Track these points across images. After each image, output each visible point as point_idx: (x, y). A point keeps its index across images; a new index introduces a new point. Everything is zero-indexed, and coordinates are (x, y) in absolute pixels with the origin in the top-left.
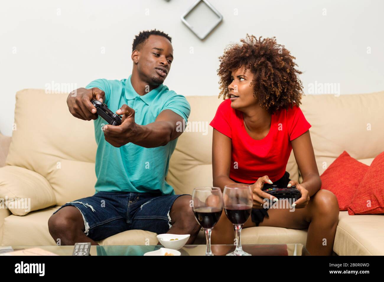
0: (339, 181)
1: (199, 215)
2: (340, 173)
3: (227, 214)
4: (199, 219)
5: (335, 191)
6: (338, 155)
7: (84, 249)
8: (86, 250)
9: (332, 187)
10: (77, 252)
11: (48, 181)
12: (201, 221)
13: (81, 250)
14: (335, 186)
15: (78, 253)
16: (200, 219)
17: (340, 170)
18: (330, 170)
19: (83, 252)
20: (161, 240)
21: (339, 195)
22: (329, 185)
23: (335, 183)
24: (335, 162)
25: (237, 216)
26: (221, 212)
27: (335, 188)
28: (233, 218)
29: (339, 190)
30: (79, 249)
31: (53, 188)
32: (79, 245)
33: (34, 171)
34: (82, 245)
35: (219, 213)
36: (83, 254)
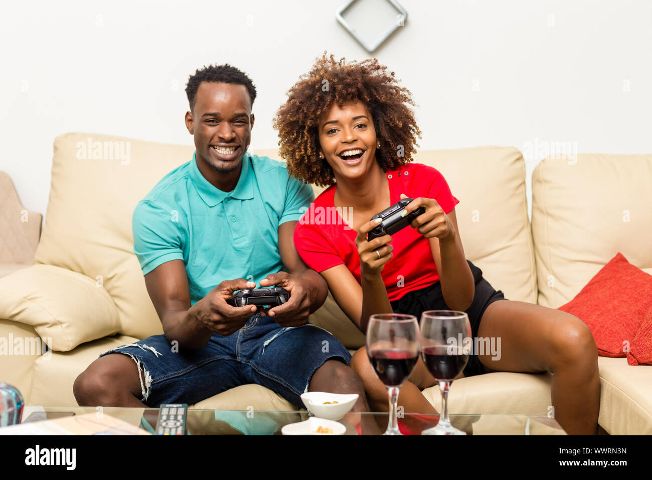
0: (610, 306)
1: (378, 363)
2: (611, 291)
3: (424, 360)
4: (378, 369)
5: (604, 323)
6: (607, 260)
7: (176, 416)
8: (180, 418)
9: (598, 315)
10: (165, 421)
11: (108, 291)
12: (381, 372)
13: (172, 417)
14: (602, 314)
15: (168, 422)
16: (381, 370)
17: (611, 287)
18: (594, 286)
19: (175, 422)
20: (310, 403)
21: (611, 330)
22: (591, 311)
23: (603, 309)
24: (602, 271)
25: (443, 366)
26: (417, 358)
27: (603, 317)
28: (435, 368)
29: (611, 321)
30: (168, 416)
31: (116, 305)
32: (167, 407)
33: (83, 273)
34: (173, 407)
35: (413, 361)
36: (175, 424)
